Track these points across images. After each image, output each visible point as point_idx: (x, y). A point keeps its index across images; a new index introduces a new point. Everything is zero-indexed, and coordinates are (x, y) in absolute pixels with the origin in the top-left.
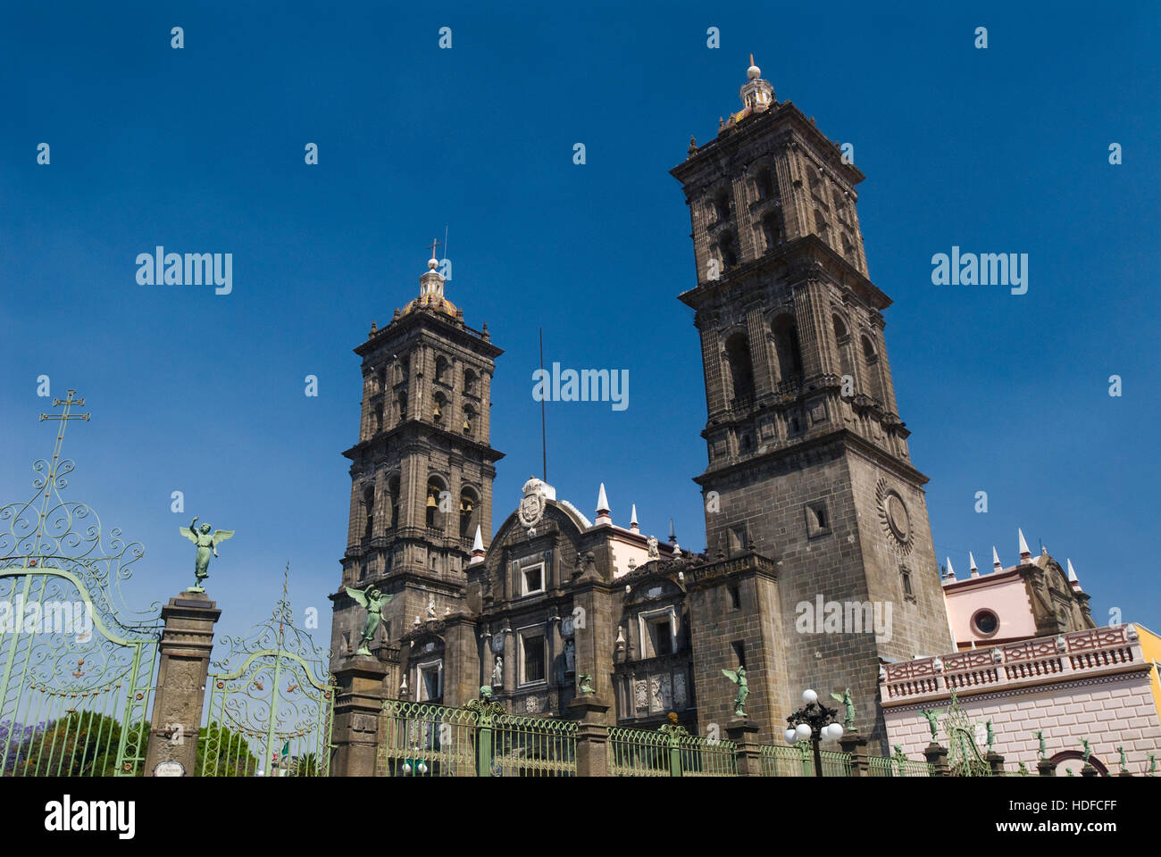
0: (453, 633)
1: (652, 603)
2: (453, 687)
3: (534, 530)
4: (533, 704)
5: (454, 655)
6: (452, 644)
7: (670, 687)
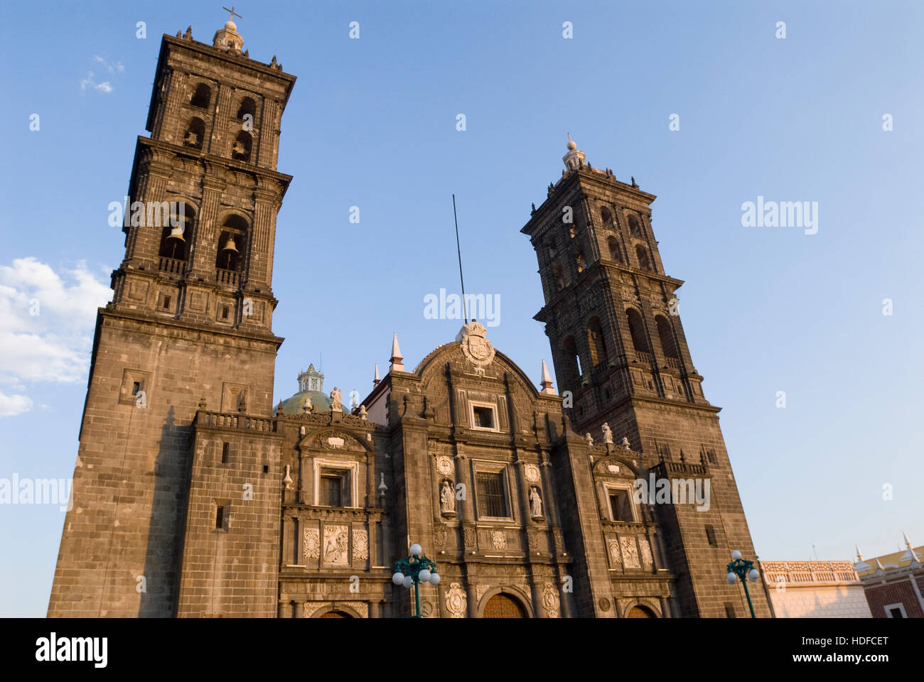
0: (415, 439)
1: (614, 476)
2: (422, 501)
3: (483, 370)
4: (500, 540)
5: (420, 464)
6: (414, 452)
7: (635, 550)
